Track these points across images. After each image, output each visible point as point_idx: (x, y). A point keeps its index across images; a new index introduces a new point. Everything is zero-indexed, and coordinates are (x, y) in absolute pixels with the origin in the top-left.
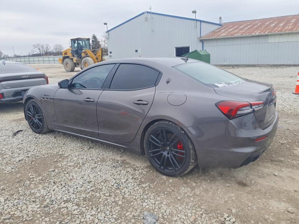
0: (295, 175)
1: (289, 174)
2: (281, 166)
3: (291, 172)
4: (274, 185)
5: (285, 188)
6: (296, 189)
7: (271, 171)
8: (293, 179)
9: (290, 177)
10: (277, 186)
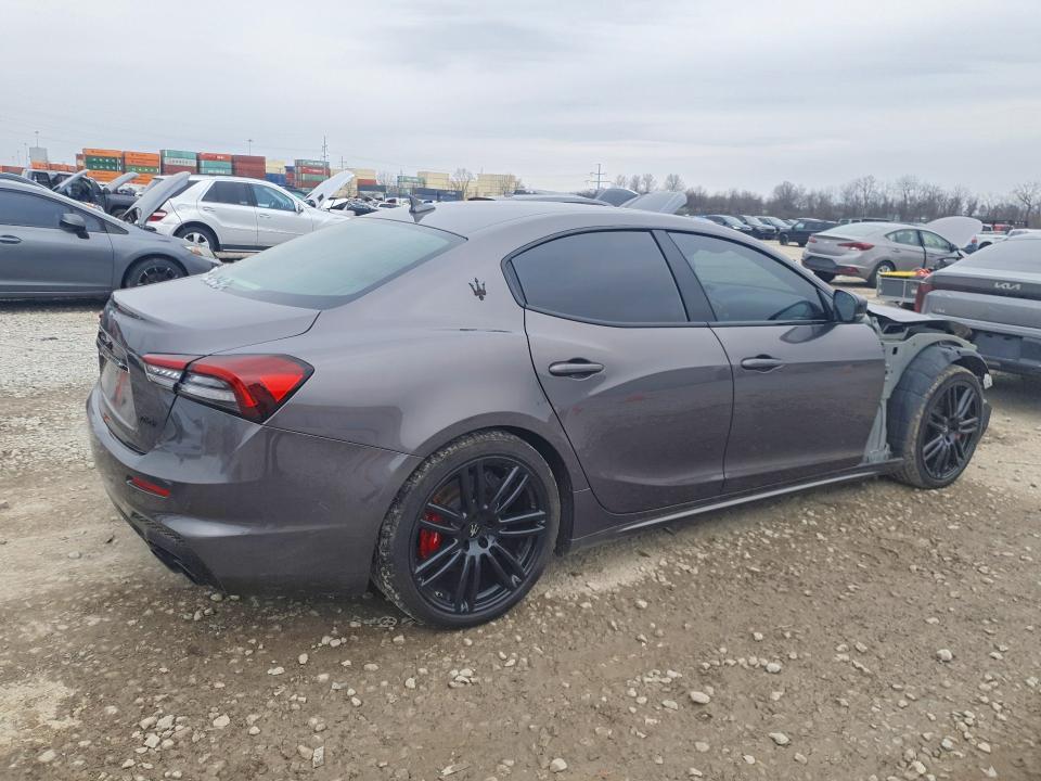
0: (19, 579)
1: (39, 574)
2: (77, 588)
3: (35, 583)
4: (62, 534)
5: (32, 538)
6: (4, 548)
7: (98, 563)
8: (20, 567)
9: (33, 569)
10: (55, 533)
